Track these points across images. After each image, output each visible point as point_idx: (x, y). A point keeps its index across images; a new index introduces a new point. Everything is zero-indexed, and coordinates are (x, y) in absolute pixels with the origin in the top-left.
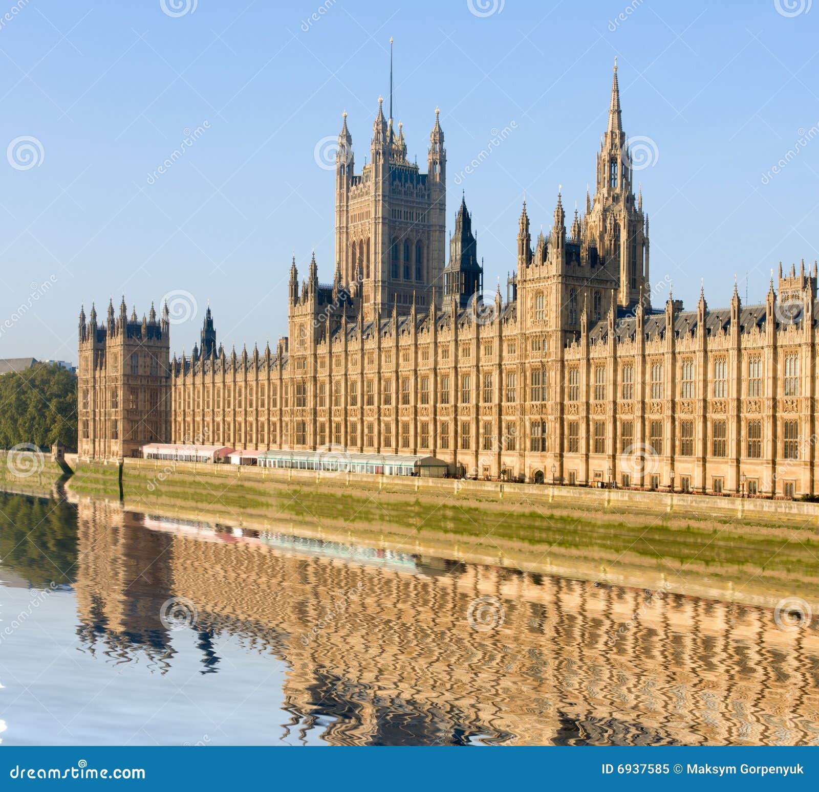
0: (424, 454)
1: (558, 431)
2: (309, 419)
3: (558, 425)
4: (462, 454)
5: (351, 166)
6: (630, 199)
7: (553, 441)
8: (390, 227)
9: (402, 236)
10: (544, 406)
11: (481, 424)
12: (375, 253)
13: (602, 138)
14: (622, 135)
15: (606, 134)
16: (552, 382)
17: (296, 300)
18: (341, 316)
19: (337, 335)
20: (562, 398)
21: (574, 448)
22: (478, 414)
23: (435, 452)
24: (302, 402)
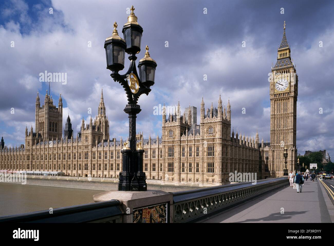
0: (59, 171)
1: (91, 166)
2: (30, 163)
3: (91, 164)
4: (68, 171)
5: (39, 105)
6: (105, 117)
7: (89, 168)
8: (49, 120)
9: (52, 122)
10: (87, 160)
11: (73, 164)
12: (46, 125)
13: (99, 104)
14: (104, 104)
15: (100, 103)
16: (89, 155)
17: (27, 136)
18: (39, 140)
19: (38, 144)
20: (92, 159)
21: (94, 169)
22: (72, 162)
23: (62, 171)
24: (28, 159)
